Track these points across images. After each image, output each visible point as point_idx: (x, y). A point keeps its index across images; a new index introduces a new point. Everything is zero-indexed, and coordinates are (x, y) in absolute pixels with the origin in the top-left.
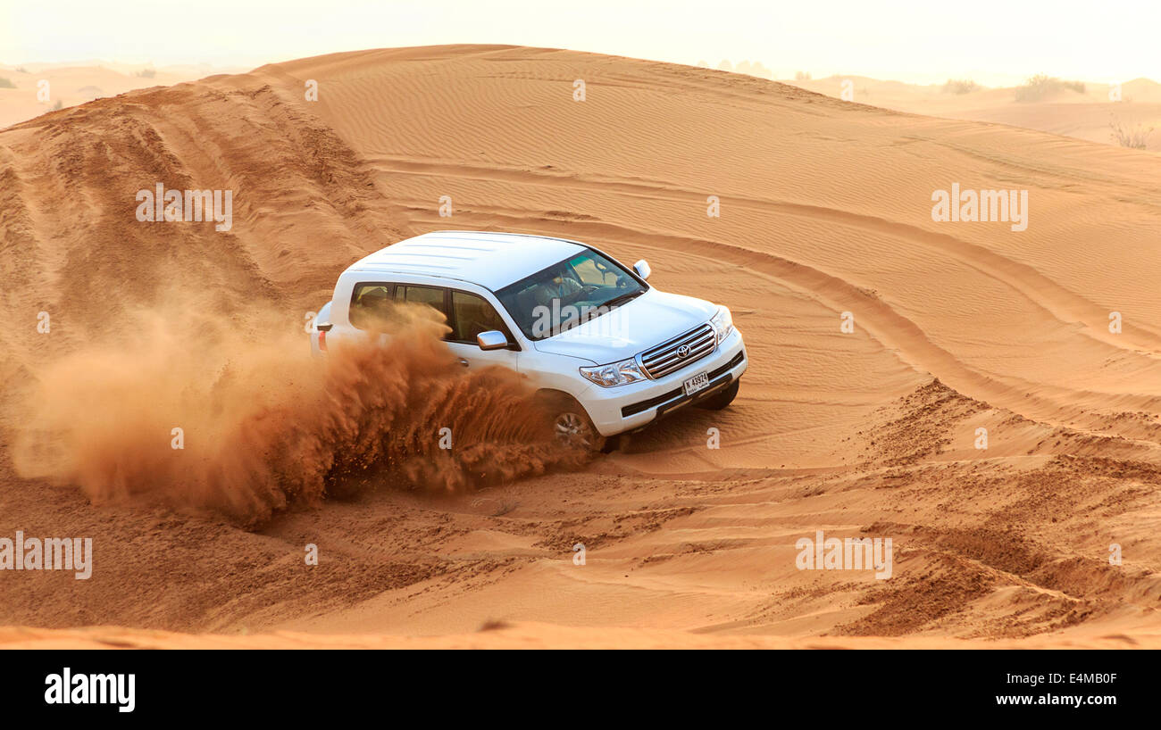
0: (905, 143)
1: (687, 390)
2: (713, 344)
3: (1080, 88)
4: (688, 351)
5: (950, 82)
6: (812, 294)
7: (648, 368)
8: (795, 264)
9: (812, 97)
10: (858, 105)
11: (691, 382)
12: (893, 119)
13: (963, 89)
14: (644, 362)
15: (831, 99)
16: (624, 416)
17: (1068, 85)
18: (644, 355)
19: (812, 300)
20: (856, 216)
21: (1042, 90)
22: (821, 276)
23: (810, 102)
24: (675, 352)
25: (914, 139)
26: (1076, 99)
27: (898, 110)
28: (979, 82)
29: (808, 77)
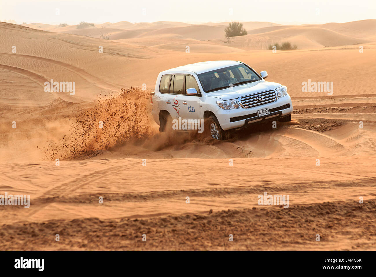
0: (50, 39)
1: (259, 114)
2: (274, 98)
3: (93, 25)
4: (262, 99)
5: (61, 24)
6: (28, 77)
7: (243, 103)
8: (23, 70)
9: (26, 28)
10: (38, 30)
11: (261, 111)
12: (47, 33)
13: (64, 25)
14: (241, 101)
15: (31, 29)
16: (231, 122)
17: (90, 24)
18: (242, 98)
19: (28, 78)
20: (38, 57)
21: (83, 25)
22: (30, 72)
23: (26, 29)
24: (256, 98)
25: (52, 38)
26: (92, 28)
27: (48, 31)
28: (68, 24)
29: (26, 23)
